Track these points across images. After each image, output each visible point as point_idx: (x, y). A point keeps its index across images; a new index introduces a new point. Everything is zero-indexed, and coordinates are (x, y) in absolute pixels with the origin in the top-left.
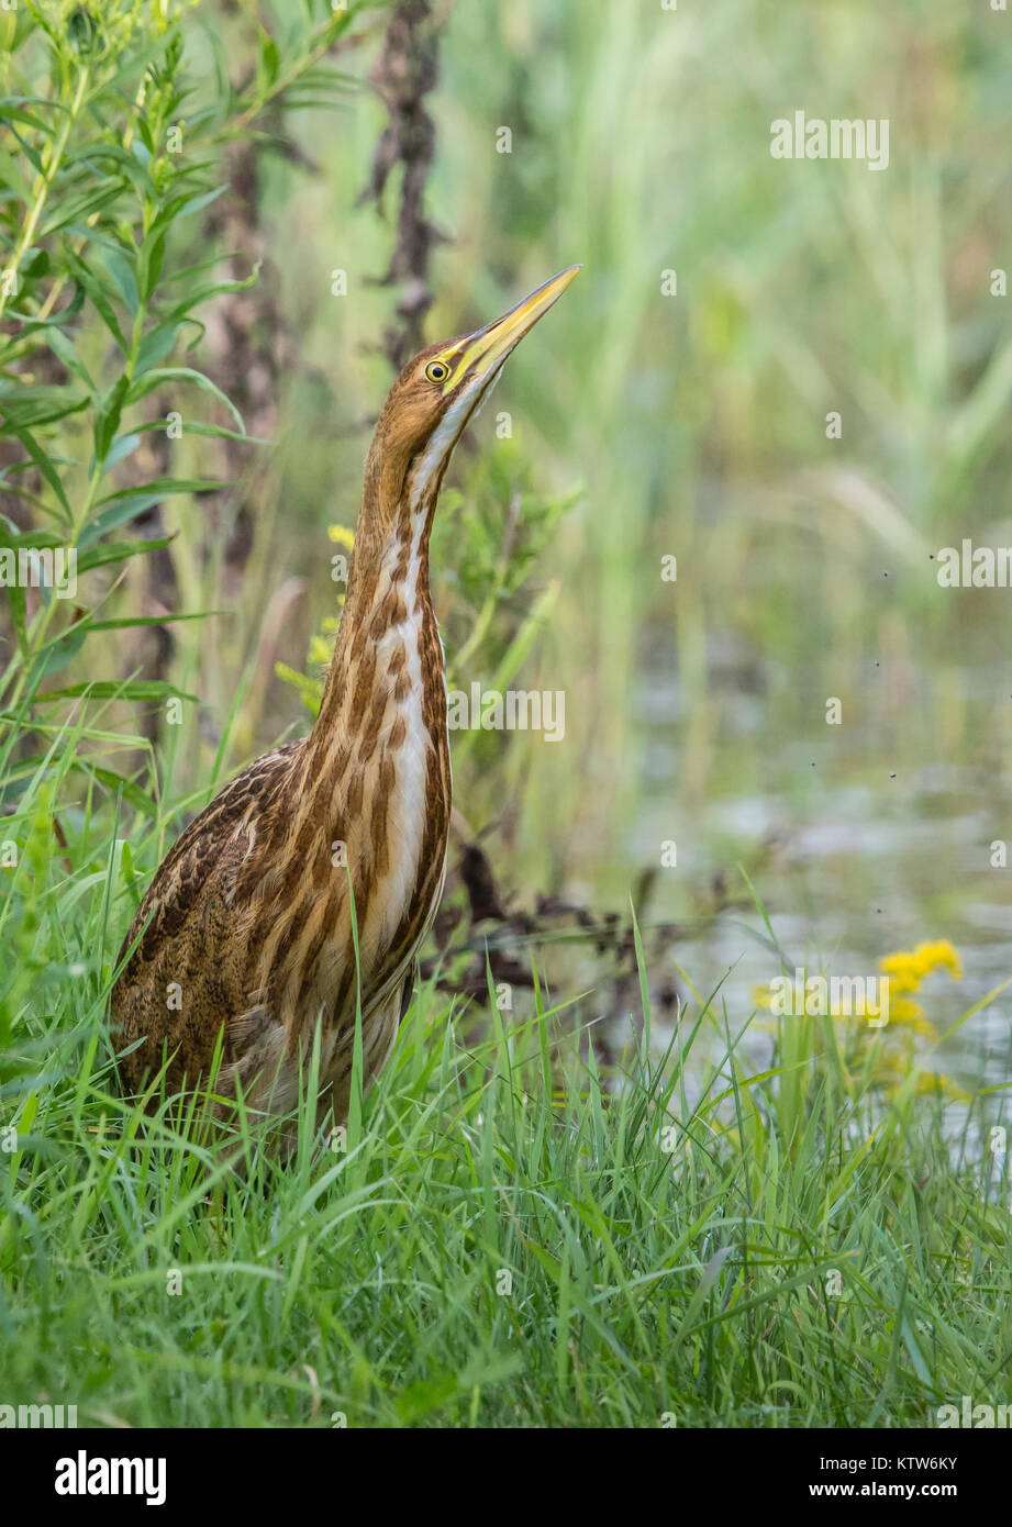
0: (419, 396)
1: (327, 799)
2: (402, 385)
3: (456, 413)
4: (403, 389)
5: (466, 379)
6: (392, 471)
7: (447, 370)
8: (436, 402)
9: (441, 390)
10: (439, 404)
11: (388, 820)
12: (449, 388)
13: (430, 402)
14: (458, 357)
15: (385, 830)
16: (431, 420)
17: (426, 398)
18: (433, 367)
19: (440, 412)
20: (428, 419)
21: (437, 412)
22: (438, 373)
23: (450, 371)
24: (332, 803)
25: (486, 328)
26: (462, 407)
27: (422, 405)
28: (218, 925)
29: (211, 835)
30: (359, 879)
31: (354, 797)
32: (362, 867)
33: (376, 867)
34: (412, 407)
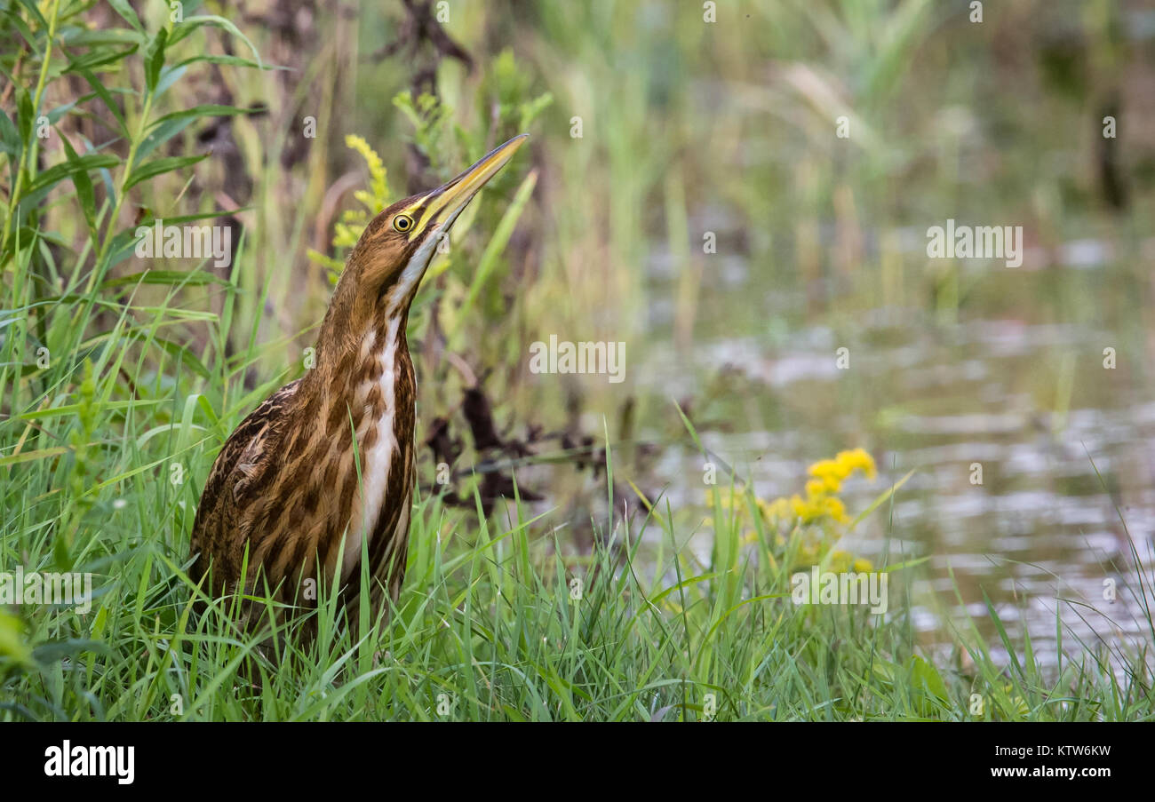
0: (389, 243)
1: (308, 470)
2: (374, 234)
3: (421, 255)
4: (375, 237)
5: (429, 228)
6: (364, 301)
7: (411, 221)
8: (403, 247)
9: (407, 238)
10: (406, 249)
11: (355, 495)
12: (414, 236)
13: (398, 247)
14: (421, 210)
15: (351, 500)
16: (400, 261)
17: (394, 244)
18: (399, 220)
19: (407, 255)
20: (396, 262)
21: (404, 256)
22: (403, 224)
23: (414, 223)
24: (312, 475)
25: (443, 186)
26: (426, 250)
27: (392, 250)
28: (228, 516)
29: (236, 442)
30: (325, 530)
31: (330, 475)
32: (329, 523)
33: (340, 526)
34: (383, 252)
